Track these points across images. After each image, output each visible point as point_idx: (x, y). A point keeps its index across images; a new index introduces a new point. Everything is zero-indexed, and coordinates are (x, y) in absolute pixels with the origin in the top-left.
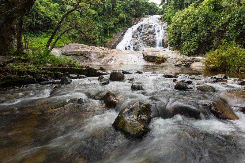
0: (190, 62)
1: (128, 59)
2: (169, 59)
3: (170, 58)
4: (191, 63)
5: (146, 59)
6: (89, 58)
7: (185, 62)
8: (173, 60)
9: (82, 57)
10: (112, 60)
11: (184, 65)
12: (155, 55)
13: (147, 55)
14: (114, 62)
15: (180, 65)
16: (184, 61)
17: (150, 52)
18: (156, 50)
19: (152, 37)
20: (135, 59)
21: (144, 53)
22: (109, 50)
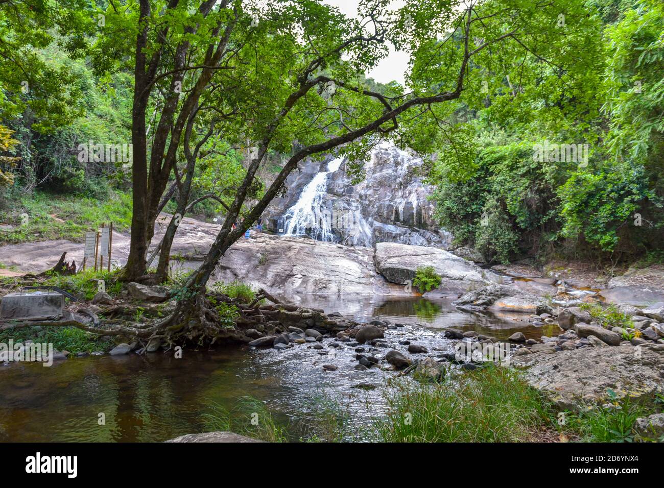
0: (493, 295)
1: (336, 273)
2: (444, 279)
3: (448, 277)
4: (495, 300)
5: (385, 278)
6: (229, 268)
7: (484, 297)
8: (456, 282)
10: (293, 275)
11: (480, 302)
13: (388, 266)
14: (300, 281)
15: (472, 302)
16: (479, 294)
17: (394, 257)
18: (410, 252)
19: (389, 196)
20: (355, 275)
21: (379, 259)
22: (270, 238)
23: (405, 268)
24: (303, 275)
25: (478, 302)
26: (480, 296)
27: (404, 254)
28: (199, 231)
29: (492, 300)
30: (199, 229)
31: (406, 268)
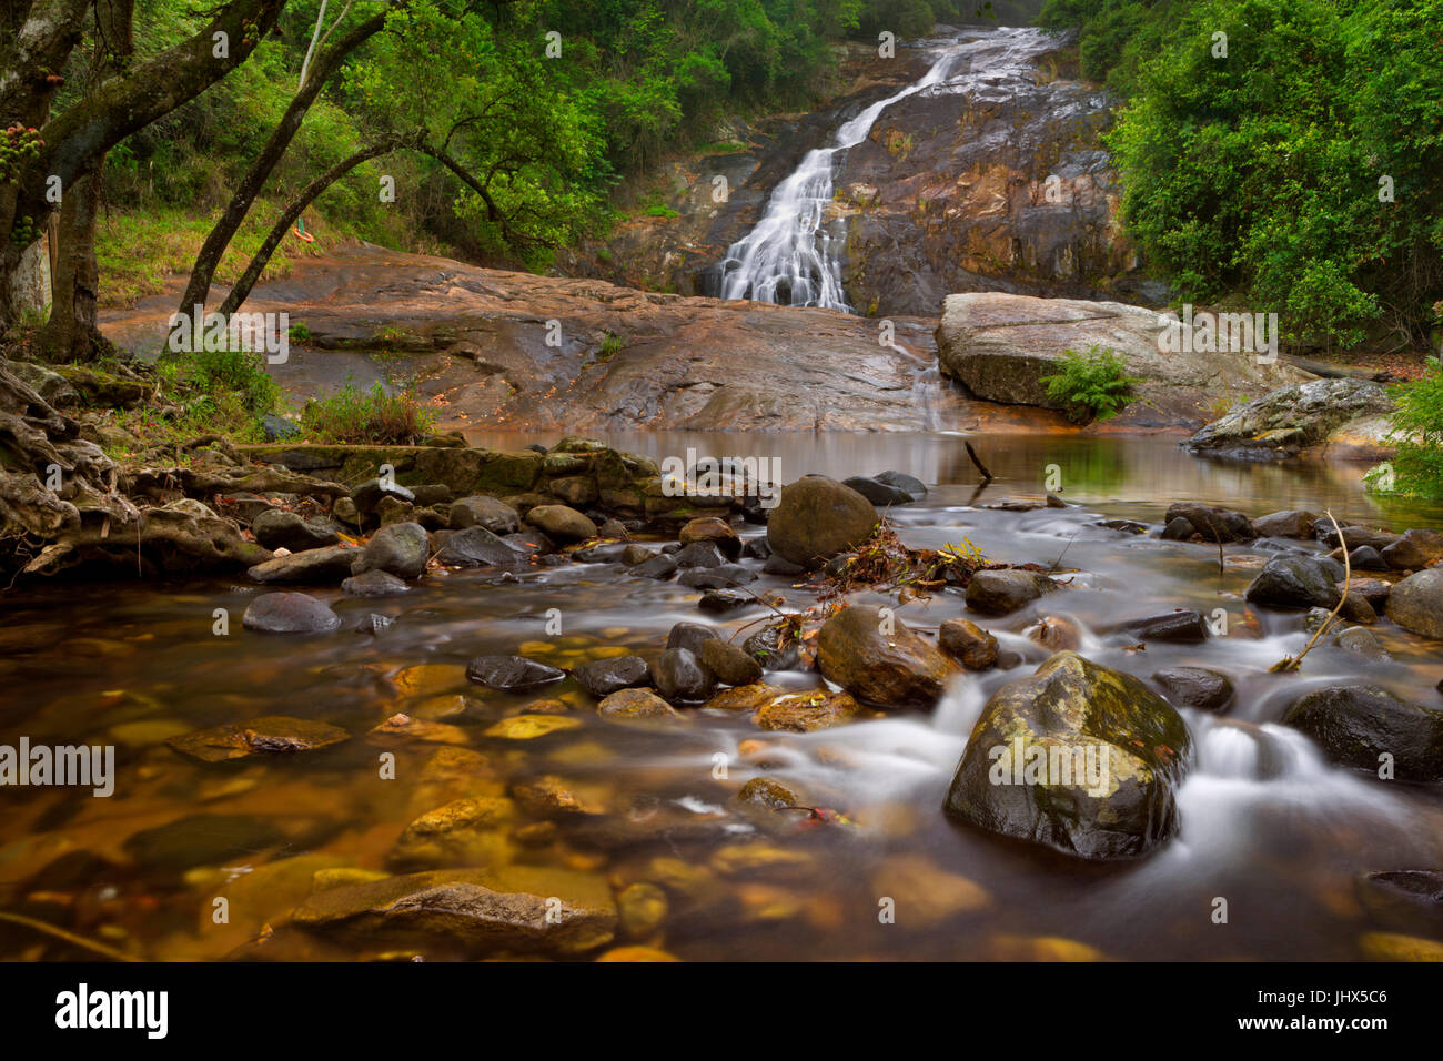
0: (1324, 412)
2: (1149, 383)
3: (1159, 378)
4: (1330, 427)
5: (966, 388)
8: (1184, 391)
9: (446, 359)
10: (687, 386)
11: (1280, 434)
12: (1040, 355)
13: (976, 351)
14: (703, 400)
15: (1248, 435)
16: (1275, 409)
17: (996, 326)
18: (1043, 313)
19: (999, 201)
20: (874, 380)
21: (949, 334)
22: (652, 300)
23: (1028, 354)
24: (717, 385)
25: (1270, 436)
26: (1278, 416)
27: (1028, 318)
28: (455, 284)
29: (1321, 428)
30: (456, 280)
31: (1032, 354)
